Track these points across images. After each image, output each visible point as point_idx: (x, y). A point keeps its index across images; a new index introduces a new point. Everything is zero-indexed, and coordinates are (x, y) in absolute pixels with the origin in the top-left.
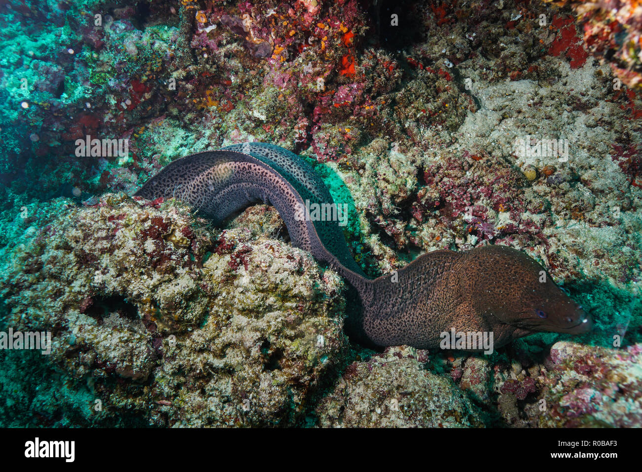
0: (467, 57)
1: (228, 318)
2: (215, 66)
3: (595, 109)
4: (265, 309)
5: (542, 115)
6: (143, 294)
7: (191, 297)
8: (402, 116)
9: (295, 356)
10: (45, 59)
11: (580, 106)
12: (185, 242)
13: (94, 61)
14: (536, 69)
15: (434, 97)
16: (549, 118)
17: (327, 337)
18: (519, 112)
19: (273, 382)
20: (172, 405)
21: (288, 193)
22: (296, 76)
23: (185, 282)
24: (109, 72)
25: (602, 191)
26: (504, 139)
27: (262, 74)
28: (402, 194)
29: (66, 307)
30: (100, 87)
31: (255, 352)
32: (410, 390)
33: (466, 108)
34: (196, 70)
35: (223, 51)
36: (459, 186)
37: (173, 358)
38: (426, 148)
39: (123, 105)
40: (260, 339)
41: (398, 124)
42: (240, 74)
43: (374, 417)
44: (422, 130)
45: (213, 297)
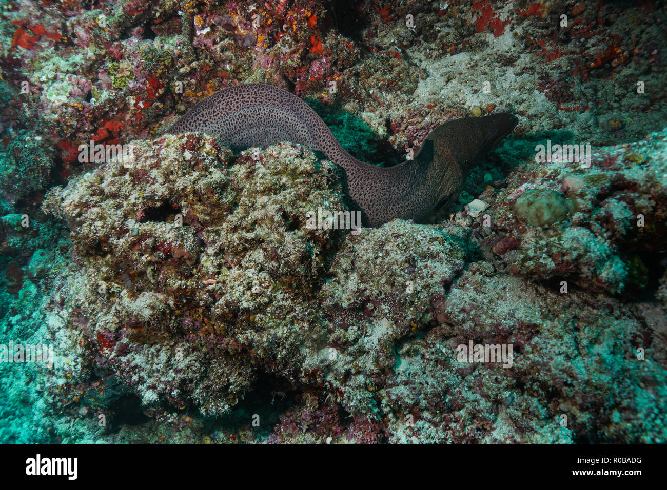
0: (412, 43)
3: (519, 61)
4: (281, 187)
5: (479, 72)
6: (186, 187)
7: (223, 186)
8: (366, 85)
10: (74, 73)
11: (509, 62)
13: (116, 70)
14: (468, 42)
15: (389, 71)
16: (485, 74)
18: (461, 74)
22: (277, 57)
23: (217, 175)
24: (128, 77)
25: (536, 116)
27: (250, 59)
30: (121, 89)
31: (277, 218)
34: (198, 65)
35: (218, 47)
36: (422, 129)
37: (214, 242)
38: (389, 106)
39: (141, 104)
40: (280, 209)
41: (364, 91)
42: (233, 61)
43: (378, 261)
44: (384, 95)
45: (239, 190)
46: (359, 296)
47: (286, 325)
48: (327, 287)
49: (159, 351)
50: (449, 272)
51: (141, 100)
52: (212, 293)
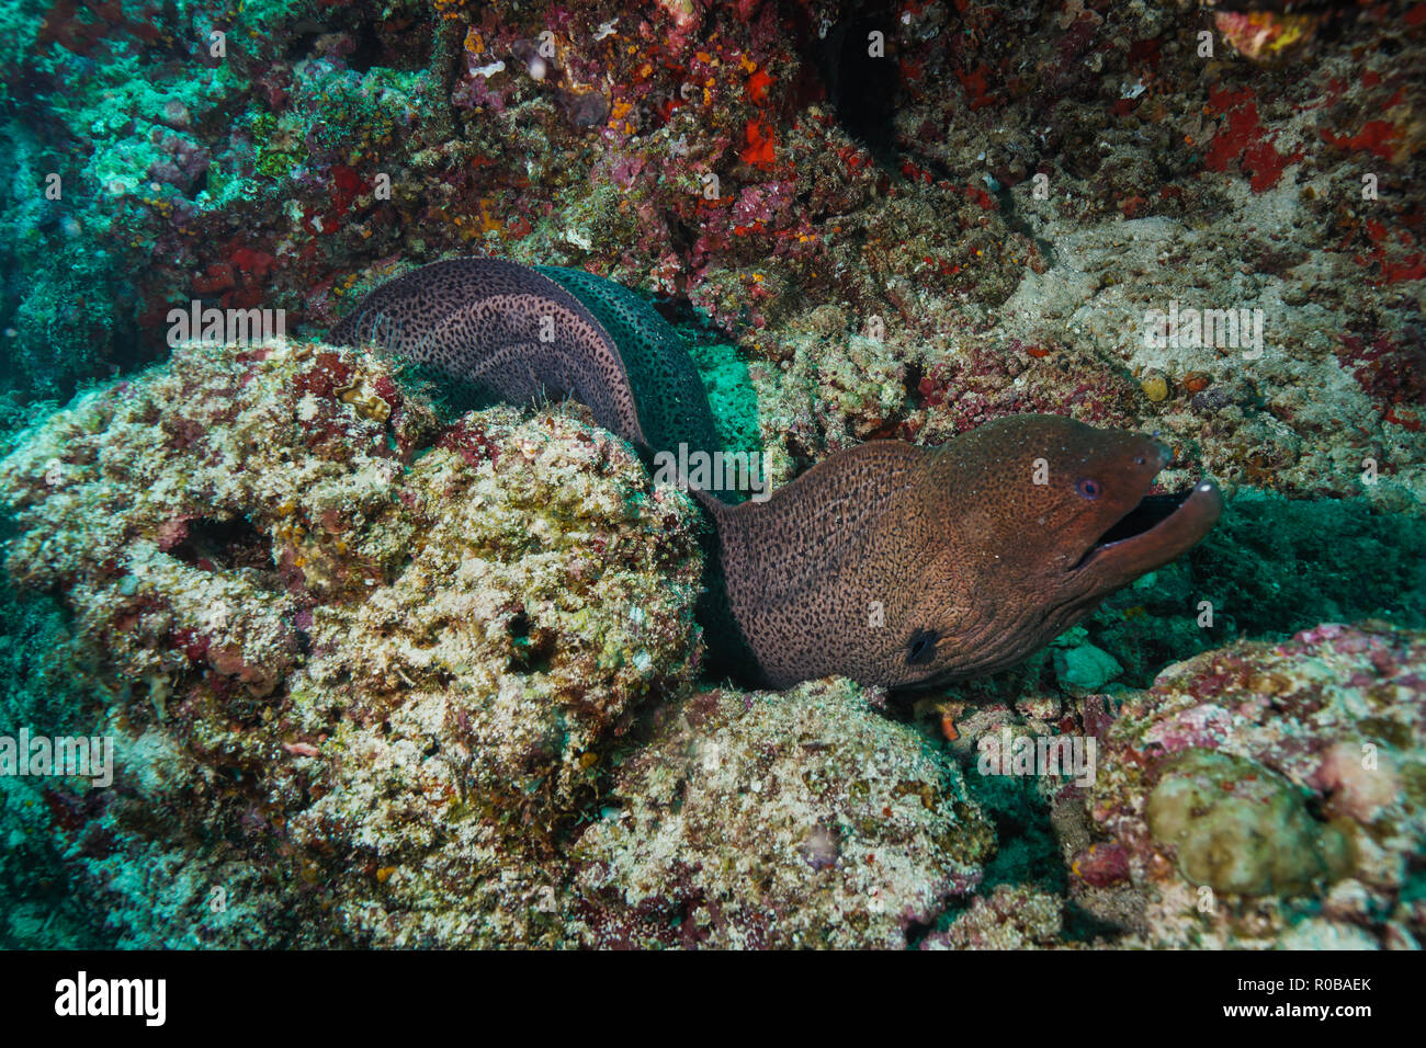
1: (452, 569)
2: (499, 146)
3: (1304, 267)
4: (526, 544)
5: (1188, 279)
6: (279, 496)
7: (376, 511)
8: (881, 265)
9: (576, 643)
11: (1273, 264)
12: (379, 408)
14: (1176, 192)
15: (952, 237)
16: (1204, 285)
17: (651, 613)
18: (1138, 274)
19: (528, 694)
20: (320, 756)
21: (601, 354)
22: (654, 161)
24: (293, 154)
25: (1317, 428)
26: (1102, 323)
27: (587, 159)
28: (869, 415)
30: (273, 182)
31: (495, 630)
32: (827, 740)
33: (1022, 263)
35: (514, 113)
36: (998, 406)
37: (331, 649)
38: (928, 331)
40: (508, 606)
41: (869, 280)
42: (544, 157)
43: (747, 801)
44: (922, 297)
45: (424, 525)
46: (677, 882)
47: (469, 911)
48: (598, 835)
49: (176, 869)
50: (929, 896)
52: (302, 779)
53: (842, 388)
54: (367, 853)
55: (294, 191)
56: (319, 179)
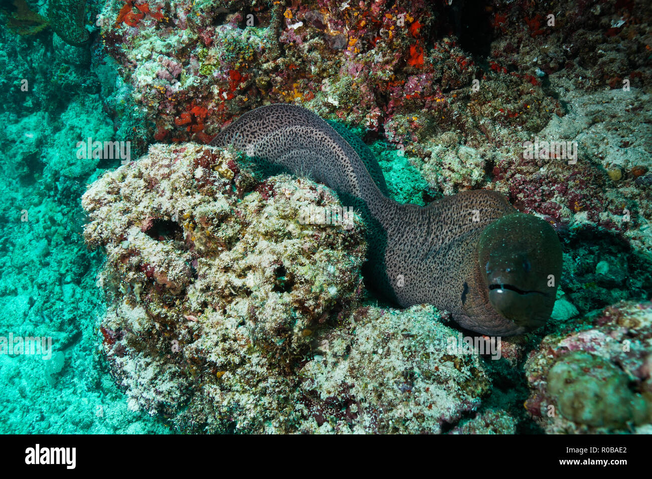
0: (561, 66)
1: (255, 245)
2: (301, 60)
4: (285, 235)
8: (477, 113)
9: (303, 280)
12: (229, 174)
13: (205, 57)
15: (515, 99)
17: (338, 268)
19: (280, 301)
20: (198, 322)
22: (368, 65)
24: (214, 65)
26: (591, 141)
27: (338, 64)
28: (465, 184)
29: (130, 224)
30: (206, 77)
31: (269, 272)
32: (414, 333)
33: (551, 111)
34: (284, 63)
36: (531, 181)
37: (204, 276)
38: (499, 144)
39: (225, 94)
40: (276, 262)
41: (470, 120)
42: (318, 64)
43: (376, 358)
44: (497, 128)
45: (245, 225)
46: (343, 391)
47: (254, 394)
48: (311, 367)
49: (148, 364)
50: (453, 410)
51: (225, 90)
52: (190, 331)
53: (453, 171)
54: (213, 364)
55: (215, 81)
56: (225, 76)
